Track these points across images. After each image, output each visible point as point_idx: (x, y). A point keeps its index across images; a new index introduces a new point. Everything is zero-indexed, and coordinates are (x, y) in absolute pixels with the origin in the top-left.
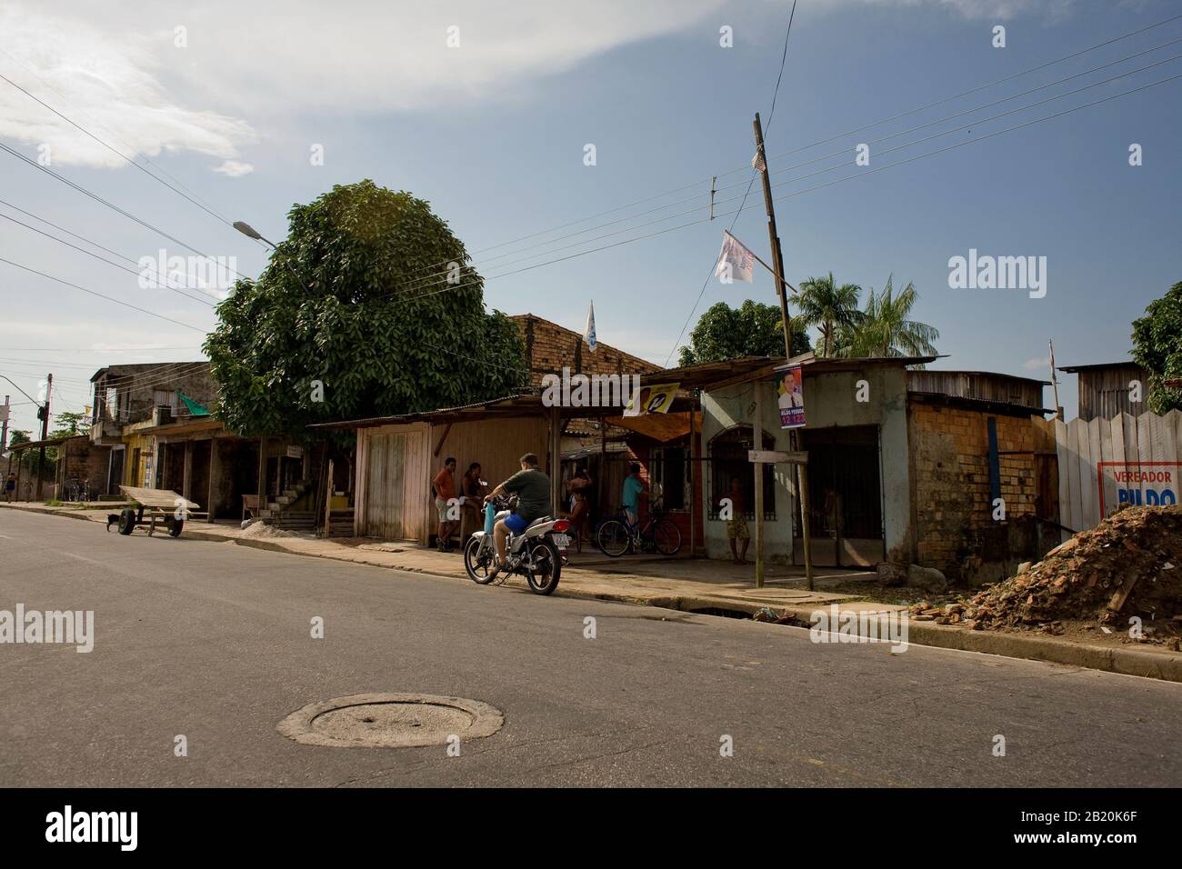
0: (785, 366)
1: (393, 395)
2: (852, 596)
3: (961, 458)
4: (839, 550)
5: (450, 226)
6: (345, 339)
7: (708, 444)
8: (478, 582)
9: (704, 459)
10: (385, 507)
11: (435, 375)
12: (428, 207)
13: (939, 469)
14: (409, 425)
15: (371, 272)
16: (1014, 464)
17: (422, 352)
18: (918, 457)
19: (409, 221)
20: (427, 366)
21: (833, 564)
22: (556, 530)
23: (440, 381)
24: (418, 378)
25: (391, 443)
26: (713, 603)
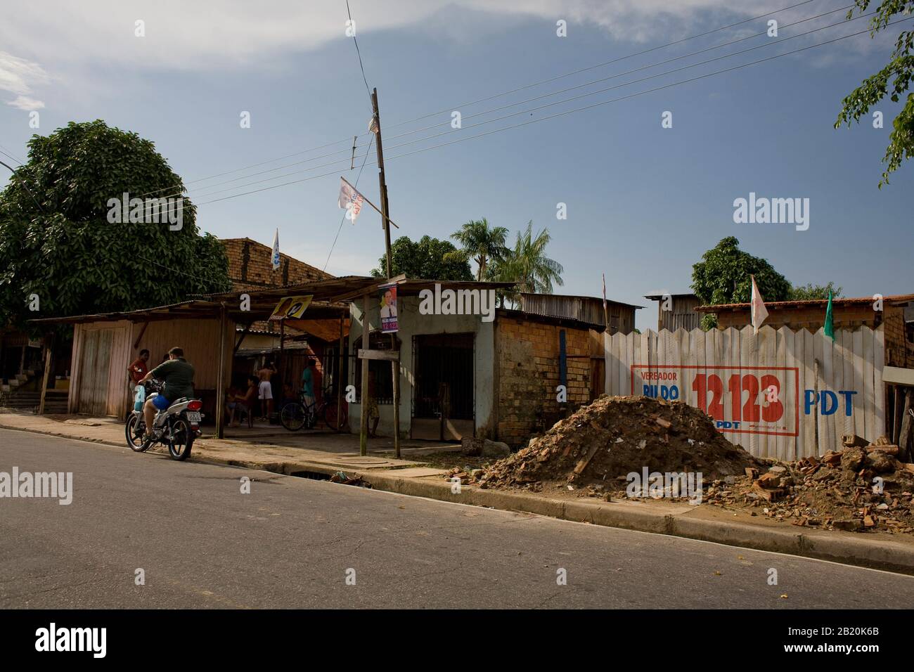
0: (385, 285)
1: (110, 298)
2: (417, 463)
3: (537, 360)
4: (443, 428)
5: (169, 163)
6: (69, 250)
7: (354, 344)
8: (135, 450)
9: (350, 356)
10: (94, 389)
11: (147, 283)
12: (153, 146)
13: (519, 368)
14: (115, 322)
15: (96, 196)
16: (580, 365)
17: (137, 263)
18: (502, 358)
19: (132, 156)
20: (141, 275)
21: (438, 438)
22: (190, 408)
23: (152, 287)
24: (132, 285)
25: (101, 337)
26: (307, 468)
